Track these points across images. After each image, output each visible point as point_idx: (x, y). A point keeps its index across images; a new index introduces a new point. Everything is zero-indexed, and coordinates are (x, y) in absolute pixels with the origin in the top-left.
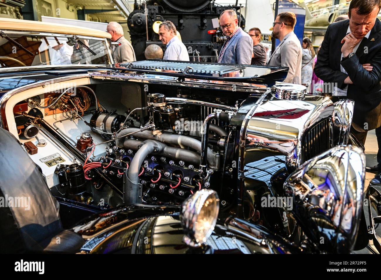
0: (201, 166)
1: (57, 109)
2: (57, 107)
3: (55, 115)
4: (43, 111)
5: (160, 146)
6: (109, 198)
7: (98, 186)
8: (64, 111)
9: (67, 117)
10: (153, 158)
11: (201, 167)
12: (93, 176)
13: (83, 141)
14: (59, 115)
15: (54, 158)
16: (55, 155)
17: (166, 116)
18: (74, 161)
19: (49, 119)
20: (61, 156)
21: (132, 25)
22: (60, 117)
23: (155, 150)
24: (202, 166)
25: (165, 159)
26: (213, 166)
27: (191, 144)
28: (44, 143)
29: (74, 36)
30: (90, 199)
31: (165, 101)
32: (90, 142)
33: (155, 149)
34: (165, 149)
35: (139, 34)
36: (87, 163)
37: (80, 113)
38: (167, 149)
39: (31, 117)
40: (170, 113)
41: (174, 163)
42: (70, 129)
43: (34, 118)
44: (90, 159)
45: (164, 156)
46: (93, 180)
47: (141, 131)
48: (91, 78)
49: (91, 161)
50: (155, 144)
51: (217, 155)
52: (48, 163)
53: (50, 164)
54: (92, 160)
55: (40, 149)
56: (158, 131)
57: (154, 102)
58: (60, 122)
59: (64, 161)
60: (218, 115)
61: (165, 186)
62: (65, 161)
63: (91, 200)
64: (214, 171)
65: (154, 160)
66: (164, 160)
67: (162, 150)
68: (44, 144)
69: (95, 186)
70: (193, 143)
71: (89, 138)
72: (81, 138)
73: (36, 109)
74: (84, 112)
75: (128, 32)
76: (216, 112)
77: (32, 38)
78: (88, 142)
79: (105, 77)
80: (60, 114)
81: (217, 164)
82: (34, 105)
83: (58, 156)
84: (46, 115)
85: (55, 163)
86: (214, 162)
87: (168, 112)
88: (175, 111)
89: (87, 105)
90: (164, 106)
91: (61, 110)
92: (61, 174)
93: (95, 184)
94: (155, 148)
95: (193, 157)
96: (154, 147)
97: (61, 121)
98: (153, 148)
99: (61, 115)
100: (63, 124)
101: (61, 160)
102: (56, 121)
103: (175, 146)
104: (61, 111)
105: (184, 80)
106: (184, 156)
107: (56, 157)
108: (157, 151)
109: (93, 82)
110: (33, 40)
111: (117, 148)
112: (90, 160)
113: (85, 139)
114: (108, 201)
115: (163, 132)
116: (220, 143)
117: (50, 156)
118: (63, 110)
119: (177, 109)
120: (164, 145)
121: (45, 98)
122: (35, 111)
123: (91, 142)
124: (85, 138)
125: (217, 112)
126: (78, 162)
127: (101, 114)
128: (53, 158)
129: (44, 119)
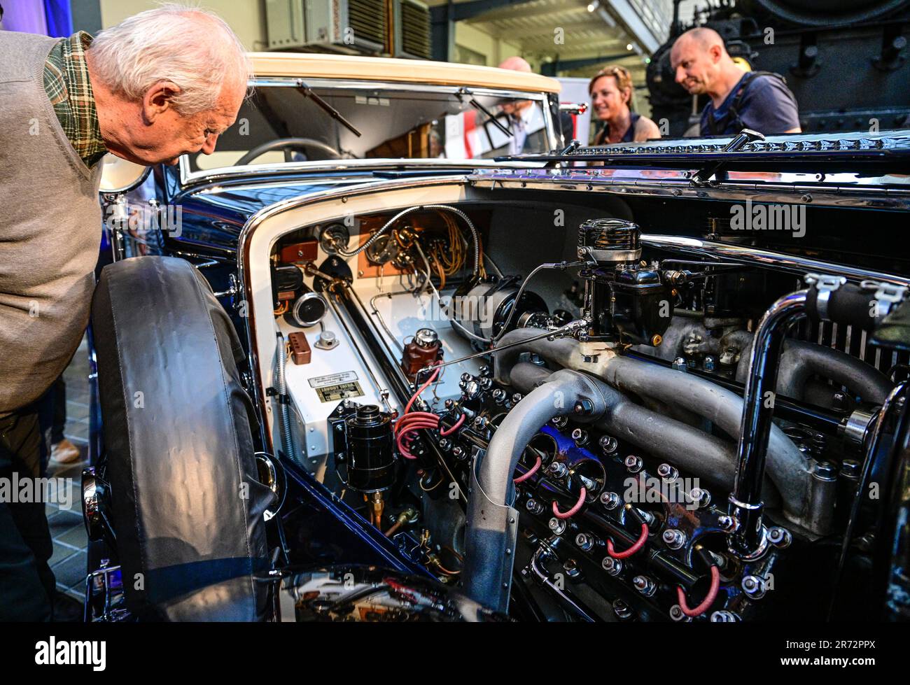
0: (737, 503)
1: (388, 265)
2: (385, 259)
3: (379, 278)
4: (353, 264)
5: (598, 398)
6: (458, 526)
7: (429, 481)
8: (404, 271)
9: (408, 287)
10: (577, 433)
11: (735, 506)
12: (421, 452)
13: (416, 351)
14: (390, 281)
15: (341, 383)
16: (347, 375)
17: (628, 296)
18: (383, 399)
19: (363, 287)
20: (359, 381)
21: (659, 79)
22: (394, 286)
23: (580, 407)
24: (742, 505)
25: (615, 445)
26: (800, 516)
27: (711, 407)
28: (329, 340)
29: (461, 90)
30: (407, 515)
31: (637, 245)
32: (435, 357)
33: (578, 403)
34: (618, 410)
35: (676, 101)
36: (410, 411)
37: (435, 278)
38: (623, 412)
39: (325, 276)
40: (646, 286)
41: (640, 464)
42: (405, 317)
43: (329, 278)
44: (425, 402)
45: (614, 435)
46: (419, 462)
47: (548, 337)
48: (469, 185)
49: (425, 409)
50: (585, 388)
51: (822, 473)
52: (323, 393)
53: (325, 395)
54: (428, 407)
55: (316, 354)
56: (603, 345)
57: (596, 247)
58: (387, 298)
59: (361, 394)
60: (824, 297)
61: (595, 539)
62: (364, 395)
63: (409, 517)
64: (793, 538)
65: (579, 440)
66: (609, 447)
67: (607, 413)
68: (330, 344)
69: (421, 480)
70: (718, 407)
71: (432, 343)
72: (414, 341)
73: (339, 259)
74: (447, 278)
75: (646, 97)
76: (815, 285)
77: (368, 98)
78: (430, 356)
79: (500, 181)
80: (394, 277)
81: (816, 514)
82: (332, 248)
83: (352, 378)
84: (360, 276)
85: (338, 396)
86: (805, 501)
87: (638, 283)
88: (664, 279)
89: (456, 260)
90: (628, 263)
91: (396, 266)
92: (339, 427)
93: (421, 476)
94: (581, 399)
95: (713, 461)
96: (580, 396)
97: (389, 296)
98: (575, 399)
99: (396, 279)
100: (393, 303)
101: (355, 389)
102: (381, 293)
103: (658, 407)
104: (396, 272)
105: (722, 177)
106: (678, 446)
107: (346, 380)
108: (587, 413)
109: (474, 199)
110: (368, 102)
111: (490, 384)
112: (423, 405)
113: (421, 347)
114: (455, 534)
115: (621, 352)
116: (850, 426)
117: (335, 376)
118: (401, 269)
119: (673, 274)
120: (614, 396)
121: (360, 234)
122: (335, 263)
123: (438, 356)
124: (421, 344)
125: (820, 286)
126: (393, 404)
127: (478, 284)
128: (337, 382)
129: (354, 286)
